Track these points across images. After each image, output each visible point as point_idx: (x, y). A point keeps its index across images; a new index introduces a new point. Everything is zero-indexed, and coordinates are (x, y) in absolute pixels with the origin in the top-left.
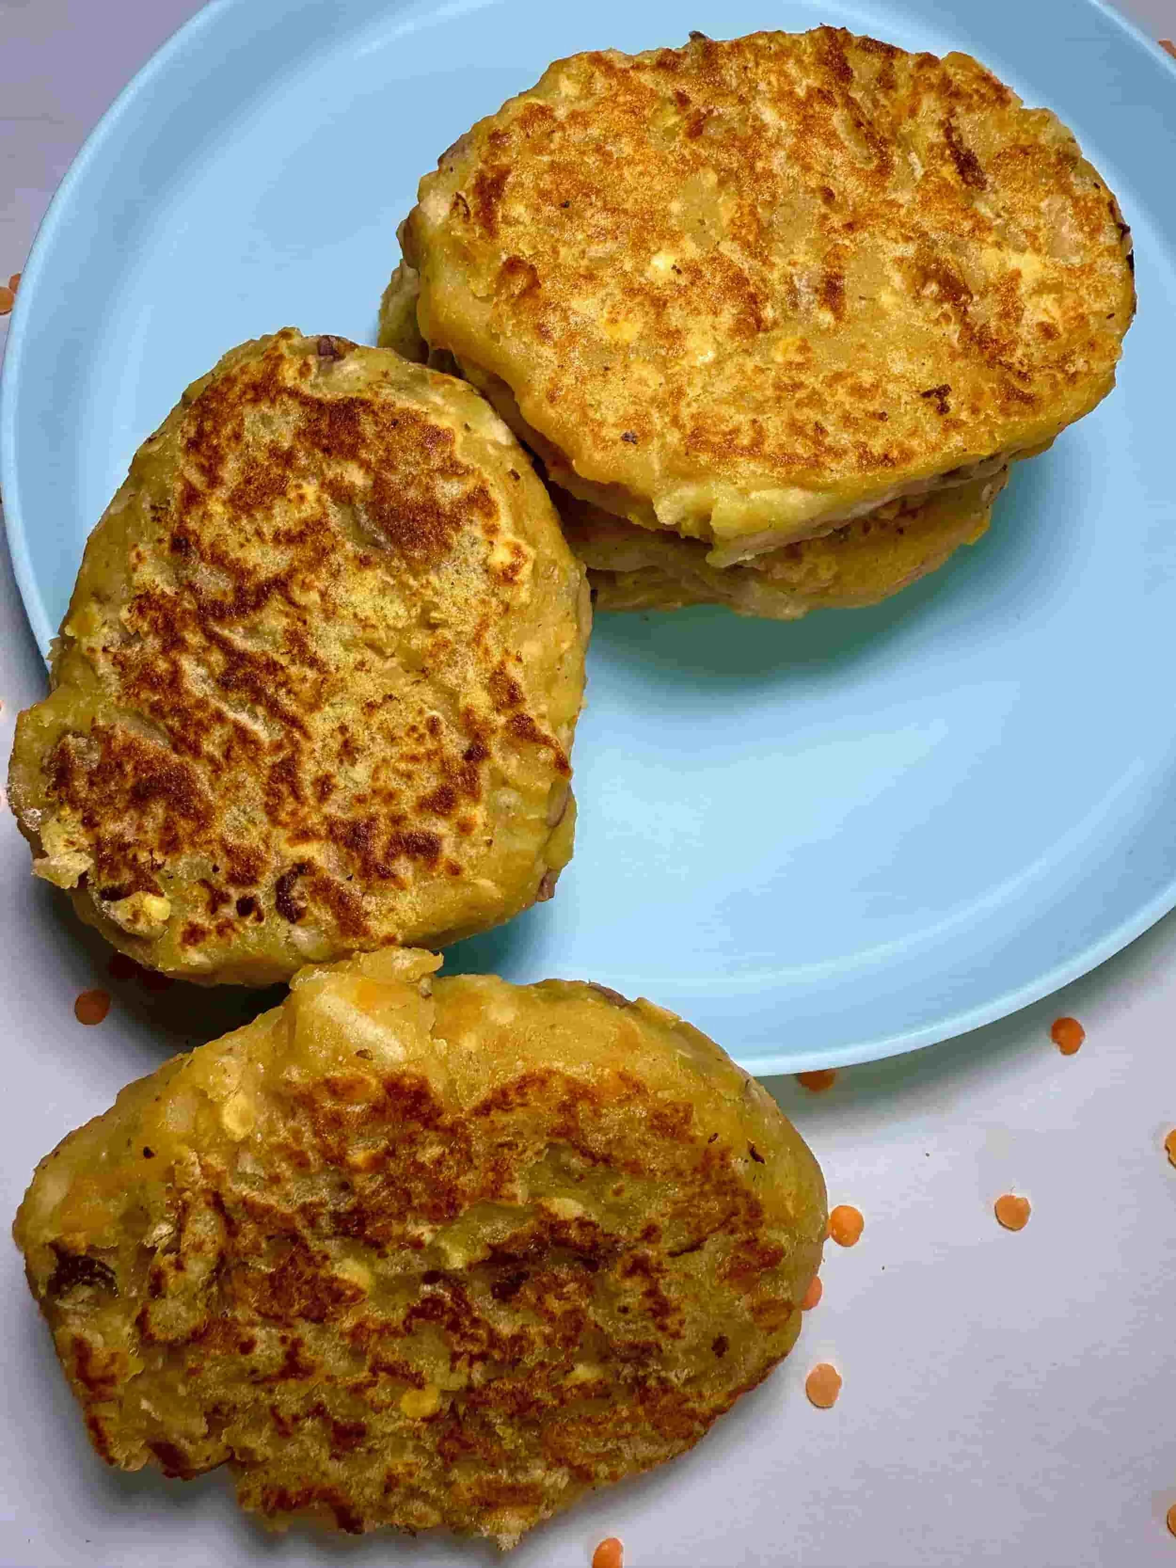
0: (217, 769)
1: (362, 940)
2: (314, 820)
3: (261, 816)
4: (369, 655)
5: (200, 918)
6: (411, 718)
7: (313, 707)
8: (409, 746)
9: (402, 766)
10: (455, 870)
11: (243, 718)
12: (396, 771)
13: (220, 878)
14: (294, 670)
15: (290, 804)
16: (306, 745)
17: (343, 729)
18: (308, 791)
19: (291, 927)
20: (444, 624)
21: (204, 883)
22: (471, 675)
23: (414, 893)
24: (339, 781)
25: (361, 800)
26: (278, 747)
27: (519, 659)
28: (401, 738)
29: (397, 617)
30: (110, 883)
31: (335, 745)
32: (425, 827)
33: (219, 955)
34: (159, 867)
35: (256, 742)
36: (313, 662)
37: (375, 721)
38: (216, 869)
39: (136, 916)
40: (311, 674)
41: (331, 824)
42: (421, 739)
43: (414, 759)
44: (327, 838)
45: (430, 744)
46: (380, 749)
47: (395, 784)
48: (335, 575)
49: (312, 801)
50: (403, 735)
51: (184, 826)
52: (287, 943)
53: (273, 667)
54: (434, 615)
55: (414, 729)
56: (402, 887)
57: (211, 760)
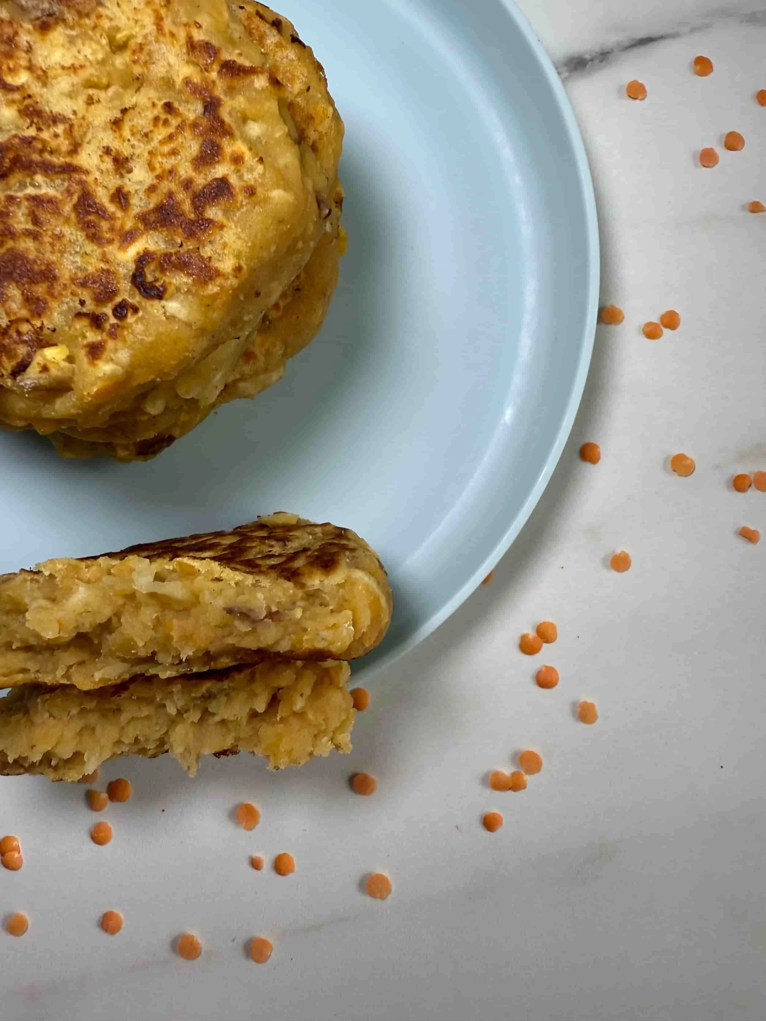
0: (35, 236)
1: (219, 281)
2: (129, 225)
3: (90, 247)
4: (91, 91)
5: (92, 336)
6: (150, 115)
7: (75, 149)
8: (161, 133)
9: (166, 149)
10: (251, 191)
11: (30, 191)
12: (163, 155)
13: (90, 306)
14: (45, 135)
15: (105, 225)
16: (90, 179)
17: (107, 151)
18: (111, 208)
19: (163, 303)
20: (130, 37)
21: (79, 315)
22: (172, 59)
23: (233, 227)
24: (129, 187)
25: (152, 189)
26: (69, 192)
27: (200, 27)
28: (151, 132)
29: (94, 52)
30: (14, 363)
31: (108, 164)
32: (209, 179)
33: (124, 356)
34: (41, 328)
35: (50, 201)
36: (55, 119)
37: (126, 133)
38: (82, 303)
39: (45, 369)
40: (60, 129)
41: (143, 218)
42: (166, 123)
43: (171, 138)
44: (146, 230)
45: (174, 122)
46: (142, 149)
47: (169, 163)
48: (29, 50)
49: (119, 214)
50: (152, 128)
51: (40, 290)
52: (167, 318)
53: (28, 142)
54: (120, 36)
55: (156, 119)
56: (222, 227)
57: (28, 233)
